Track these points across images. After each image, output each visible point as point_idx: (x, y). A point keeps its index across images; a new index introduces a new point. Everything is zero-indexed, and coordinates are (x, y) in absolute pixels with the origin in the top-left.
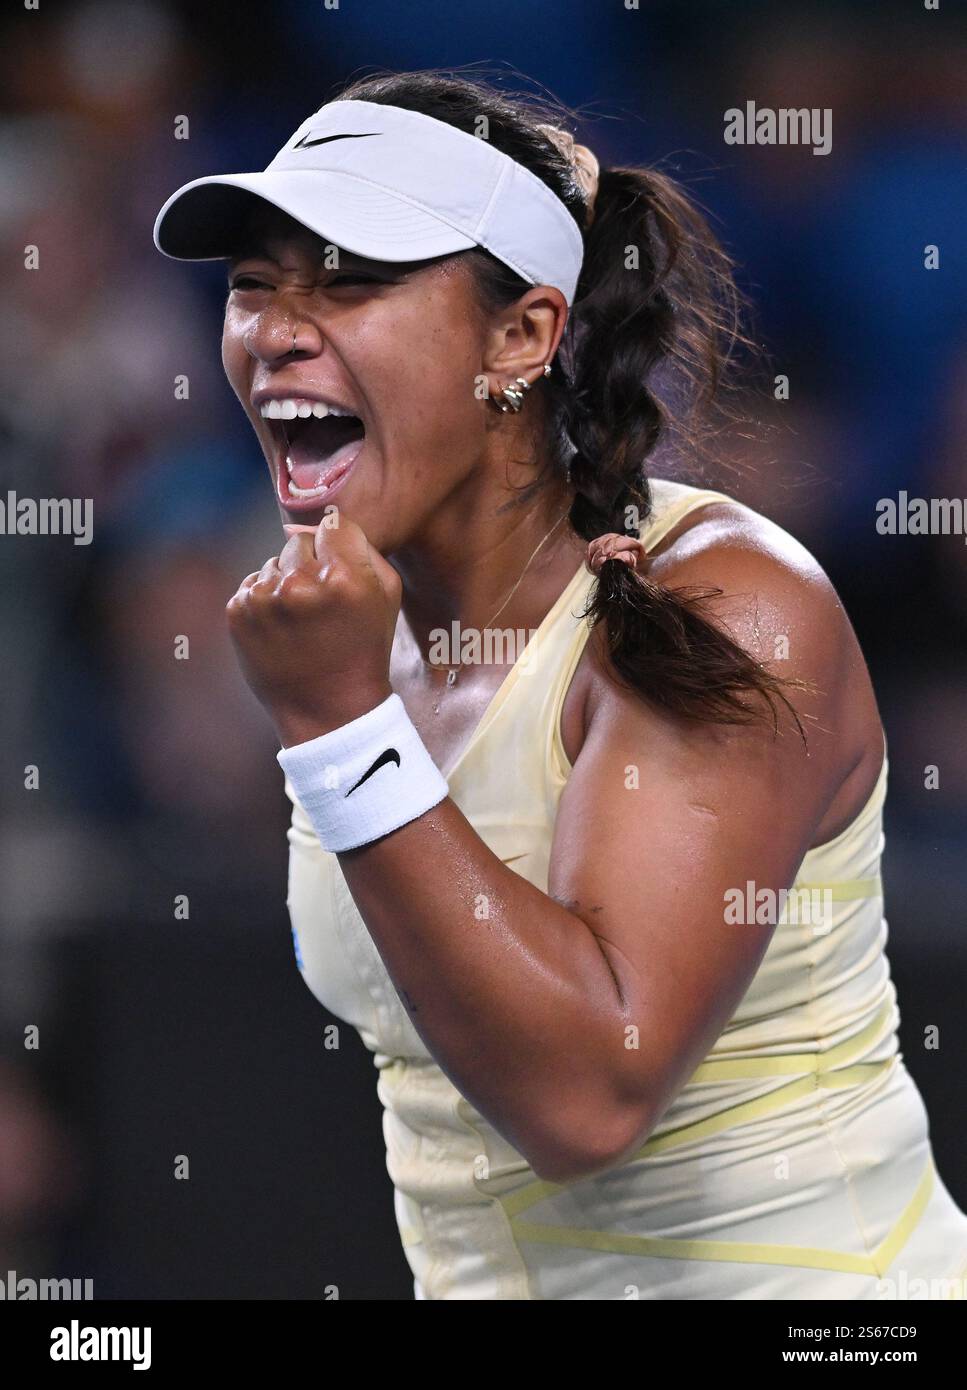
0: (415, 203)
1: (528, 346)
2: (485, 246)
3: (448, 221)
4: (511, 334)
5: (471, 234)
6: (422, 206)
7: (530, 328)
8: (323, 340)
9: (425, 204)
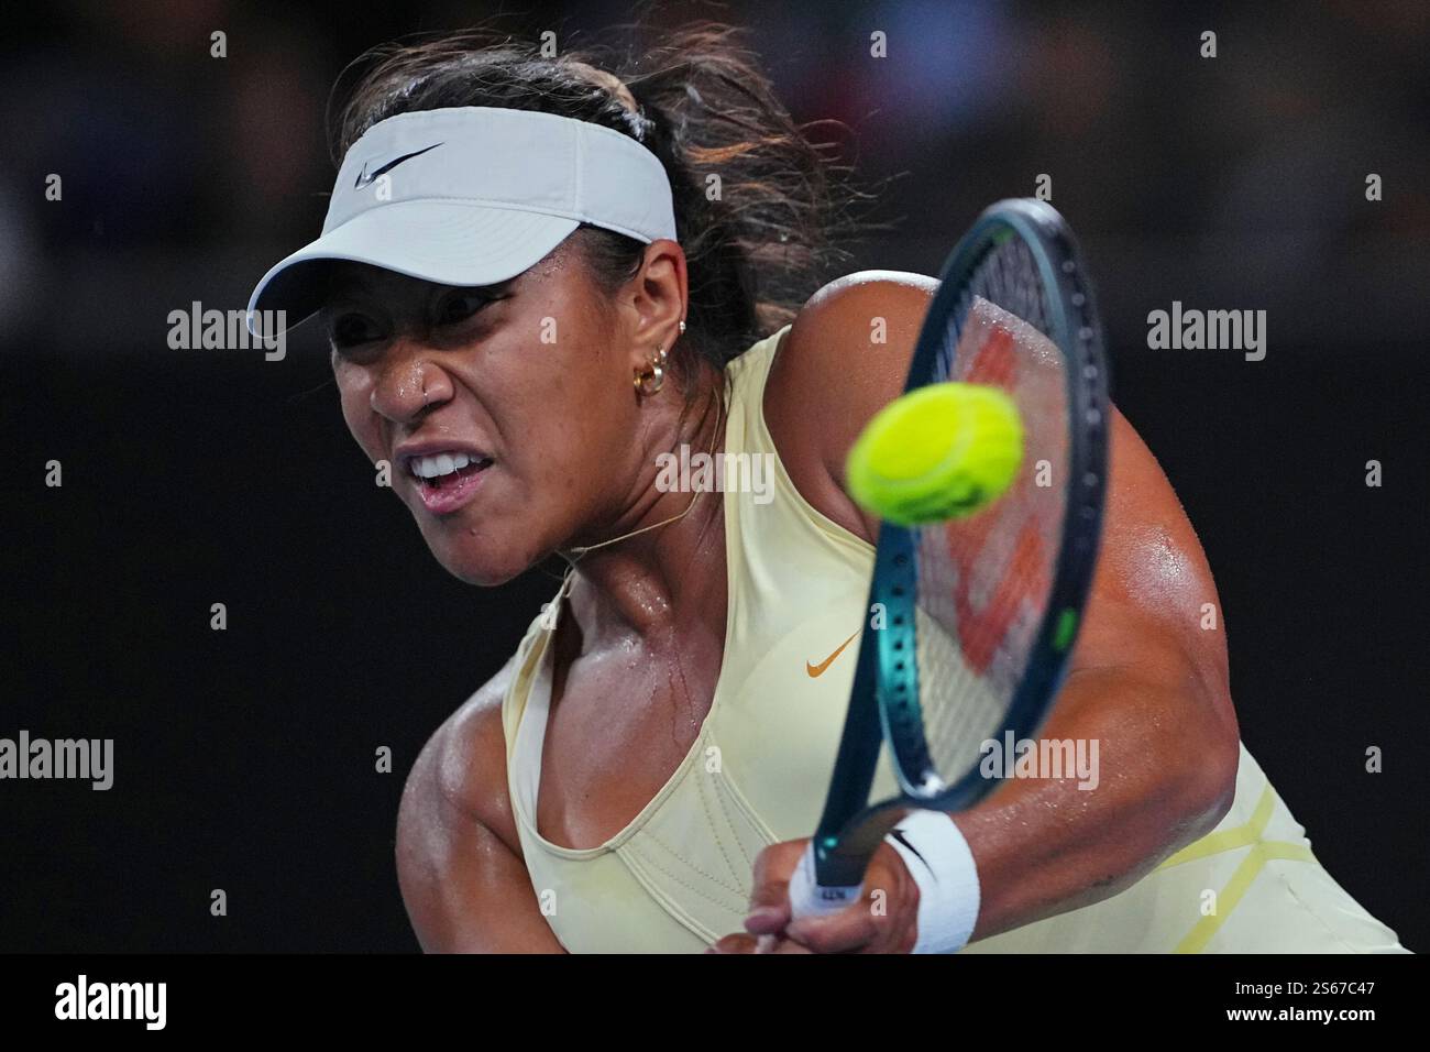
0: (506, 205)
1: (659, 308)
2: (588, 221)
3: (542, 210)
4: (637, 300)
5: (571, 215)
6: (512, 205)
7: (654, 289)
8: (452, 381)
9: (515, 202)
